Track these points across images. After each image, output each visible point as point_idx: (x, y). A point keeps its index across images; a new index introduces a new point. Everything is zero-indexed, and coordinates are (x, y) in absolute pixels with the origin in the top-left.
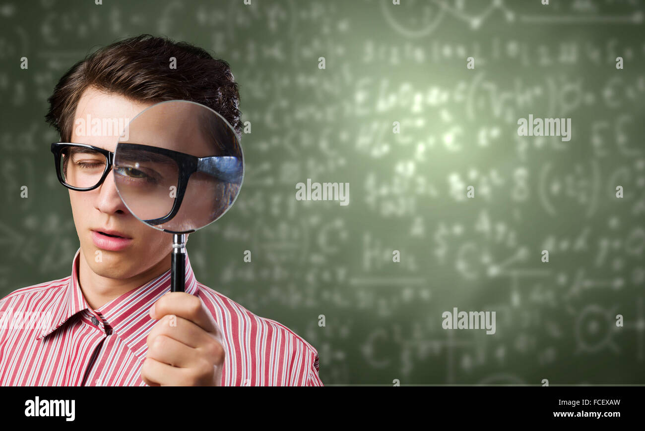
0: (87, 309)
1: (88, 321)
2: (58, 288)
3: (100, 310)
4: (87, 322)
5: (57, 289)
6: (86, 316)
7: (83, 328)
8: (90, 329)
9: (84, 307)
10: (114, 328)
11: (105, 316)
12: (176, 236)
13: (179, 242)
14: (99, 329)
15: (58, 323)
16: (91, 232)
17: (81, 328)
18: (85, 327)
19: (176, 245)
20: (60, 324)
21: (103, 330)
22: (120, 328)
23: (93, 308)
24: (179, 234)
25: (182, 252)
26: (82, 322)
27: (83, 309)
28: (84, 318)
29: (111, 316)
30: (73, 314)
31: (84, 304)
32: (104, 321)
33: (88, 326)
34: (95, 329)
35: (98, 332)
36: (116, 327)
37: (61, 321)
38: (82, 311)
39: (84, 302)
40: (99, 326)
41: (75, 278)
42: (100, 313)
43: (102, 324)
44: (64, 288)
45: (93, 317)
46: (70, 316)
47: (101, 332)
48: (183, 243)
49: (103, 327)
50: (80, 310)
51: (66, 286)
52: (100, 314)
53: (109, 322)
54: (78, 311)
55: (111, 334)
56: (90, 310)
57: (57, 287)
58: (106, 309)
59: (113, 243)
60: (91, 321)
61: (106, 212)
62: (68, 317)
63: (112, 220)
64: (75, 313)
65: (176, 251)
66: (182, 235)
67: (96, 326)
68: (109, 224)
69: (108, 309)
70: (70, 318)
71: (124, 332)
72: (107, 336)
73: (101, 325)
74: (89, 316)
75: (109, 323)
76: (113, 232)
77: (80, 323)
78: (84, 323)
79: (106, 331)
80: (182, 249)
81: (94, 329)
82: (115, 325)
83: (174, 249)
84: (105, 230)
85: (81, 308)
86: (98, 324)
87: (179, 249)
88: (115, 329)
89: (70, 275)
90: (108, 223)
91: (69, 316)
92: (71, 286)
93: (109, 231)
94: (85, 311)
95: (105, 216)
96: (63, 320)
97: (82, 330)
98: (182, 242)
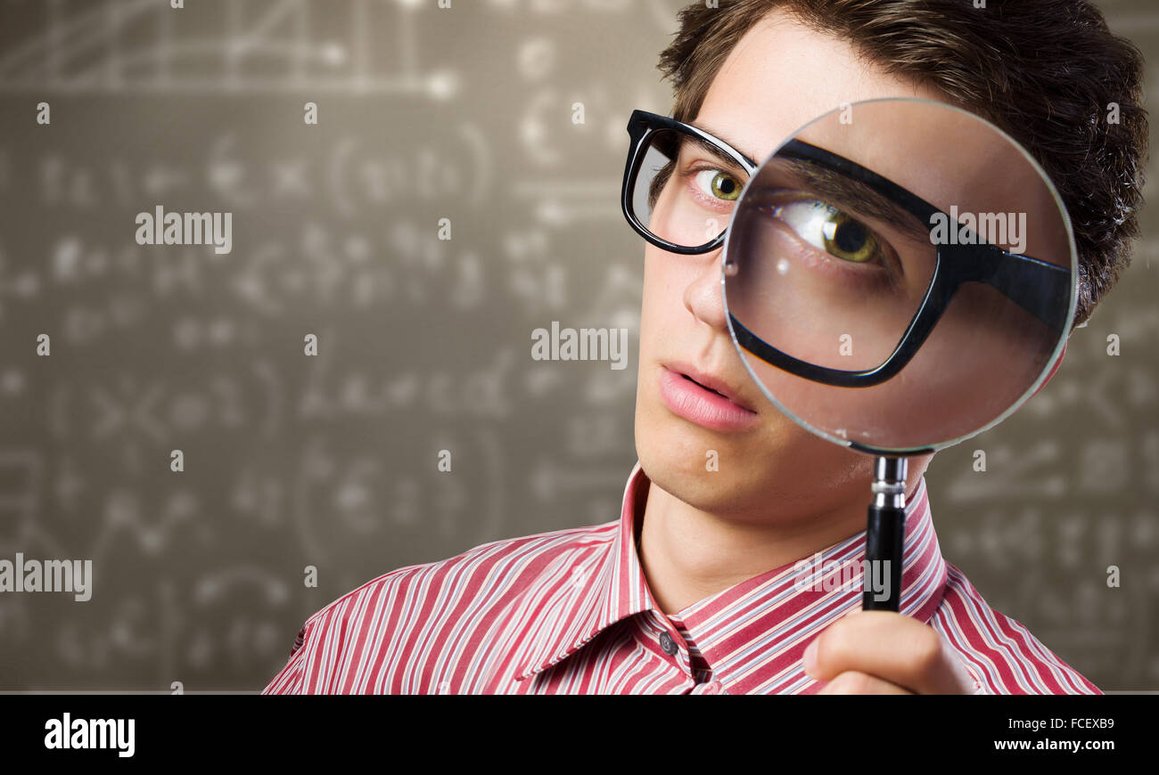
0: (650, 611)
1: (652, 641)
2: (586, 549)
3: (682, 617)
4: (649, 644)
5: (582, 550)
6: (646, 629)
7: (637, 660)
8: (655, 662)
9: (643, 604)
10: (712, 667)
11: (694, 633)
12: (883, 461)
13: (891, 476)
14: (678, 666)
15: (574, 641)
16: (660, 369)
17: (631, 658)
18: (643, 655)
19: (882, 484)
20: (578, 644)
21: (687, 669)
22: (729, 666)
23: (665, 611)
24: (890, 457)
25: (897, 505)
26: (635, 644)
27: (639, 610)
28: (642, 633)
29: (708, 634)
30: (611, 622)
31: (643, 598)
32: (690, 645)
33: (650, 655)
34: (668, 664)
35: (674, 672)
36: (719, 663)
37: (580, 637)
38: (636, 615)
39: (642, 591)
40: (678, 658)
41: (627, 526)
42: (682, 623)
43: (686, 652)
44: (601, 549)
45: (663, 634)
46: (605, 626)
47: (683, 675)
48: (901, 481)
49: (688, 660)
50: (632, 612)
51: (607, 545)
52: (680, 627)
53: (703, 648)
54: (626, 614)
55: (707, 681)
56: (657, 613)
57: (585, 545)
58: (698, 613)
59: (707, 408)
60: (658, 641)
61: (706, 321)
62: (600, 628)
63: (720, 344)
64: (617, 619)
65: (881, 502)
66: (900, 460)
67: (671, 658)
68: (709, 357)
69: (703, 615)
70: (604, 630)
71: (739, 680)
72: (696, 685)
73: (682, 656)
74: (655, 629)
75: (702, 652)
76: (715, 380)
77: (630, 646)
78: (640, 646)
79: (694, 672)
80: (897, 498)
81: (664, 664)
82: (716, 659)
83: (875, 496)
84: (695, 369)
85: (634, 608)
86: (676, 652)
87: (890, 498)
88: (716, 668)
89: (619, 518)
90: (706, 352)
91: (602, 625)
92: (616, 549)
93: (704, 376)
94: (644, 617)
95: (705, 332)
96: (586, 636)
97: (635, 663)
98: (899, 477)
